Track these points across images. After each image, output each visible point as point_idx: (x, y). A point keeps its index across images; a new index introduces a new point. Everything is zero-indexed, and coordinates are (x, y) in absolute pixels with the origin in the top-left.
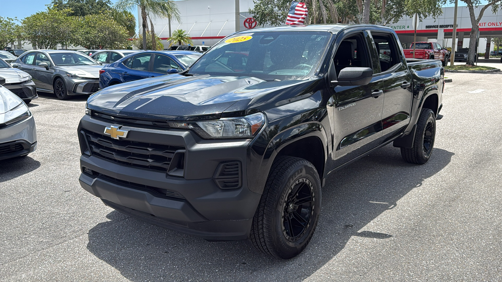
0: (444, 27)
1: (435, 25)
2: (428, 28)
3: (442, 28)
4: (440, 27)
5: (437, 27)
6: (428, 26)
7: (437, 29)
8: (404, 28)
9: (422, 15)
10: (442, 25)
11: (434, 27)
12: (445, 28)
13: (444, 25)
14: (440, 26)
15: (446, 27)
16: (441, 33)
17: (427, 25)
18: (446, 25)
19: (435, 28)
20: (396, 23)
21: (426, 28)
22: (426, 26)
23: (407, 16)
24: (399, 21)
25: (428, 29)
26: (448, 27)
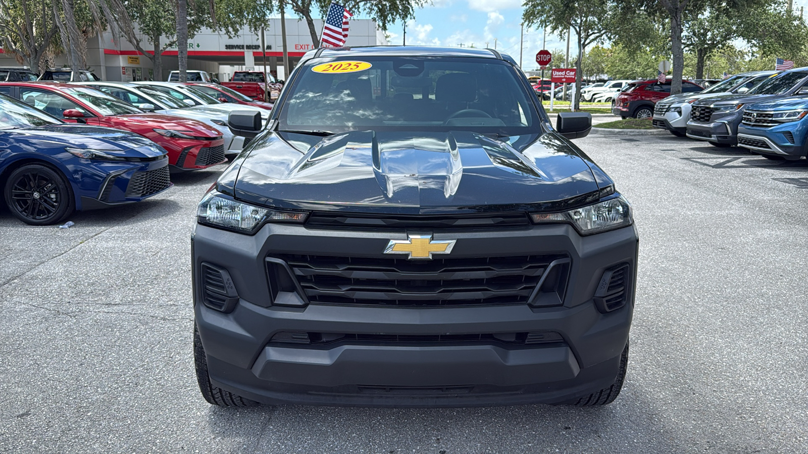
0: (253, 49)
1: (239, 45)
2: (229, 48)
3: (249, 50)
4: (247, 49)
5: (243, 48)
6: (229, 46)
7: (242, 50)
8: (193, 48)
9: (230, 29)
10: (250, 46)
11: (238, 47)
12: (255, 50)
13: (253, 46)
14: (247, 46)
15: (256, 48)
16: (249, 56)
17: (228, 44)
18: (255, 46)
19: (240, 49)
20: (192, 39)
21: (226, 48)
22: (226, 46)
23: (209, 28)
24: (195, 36)
25: (229, 50)
26: (258, 49)
